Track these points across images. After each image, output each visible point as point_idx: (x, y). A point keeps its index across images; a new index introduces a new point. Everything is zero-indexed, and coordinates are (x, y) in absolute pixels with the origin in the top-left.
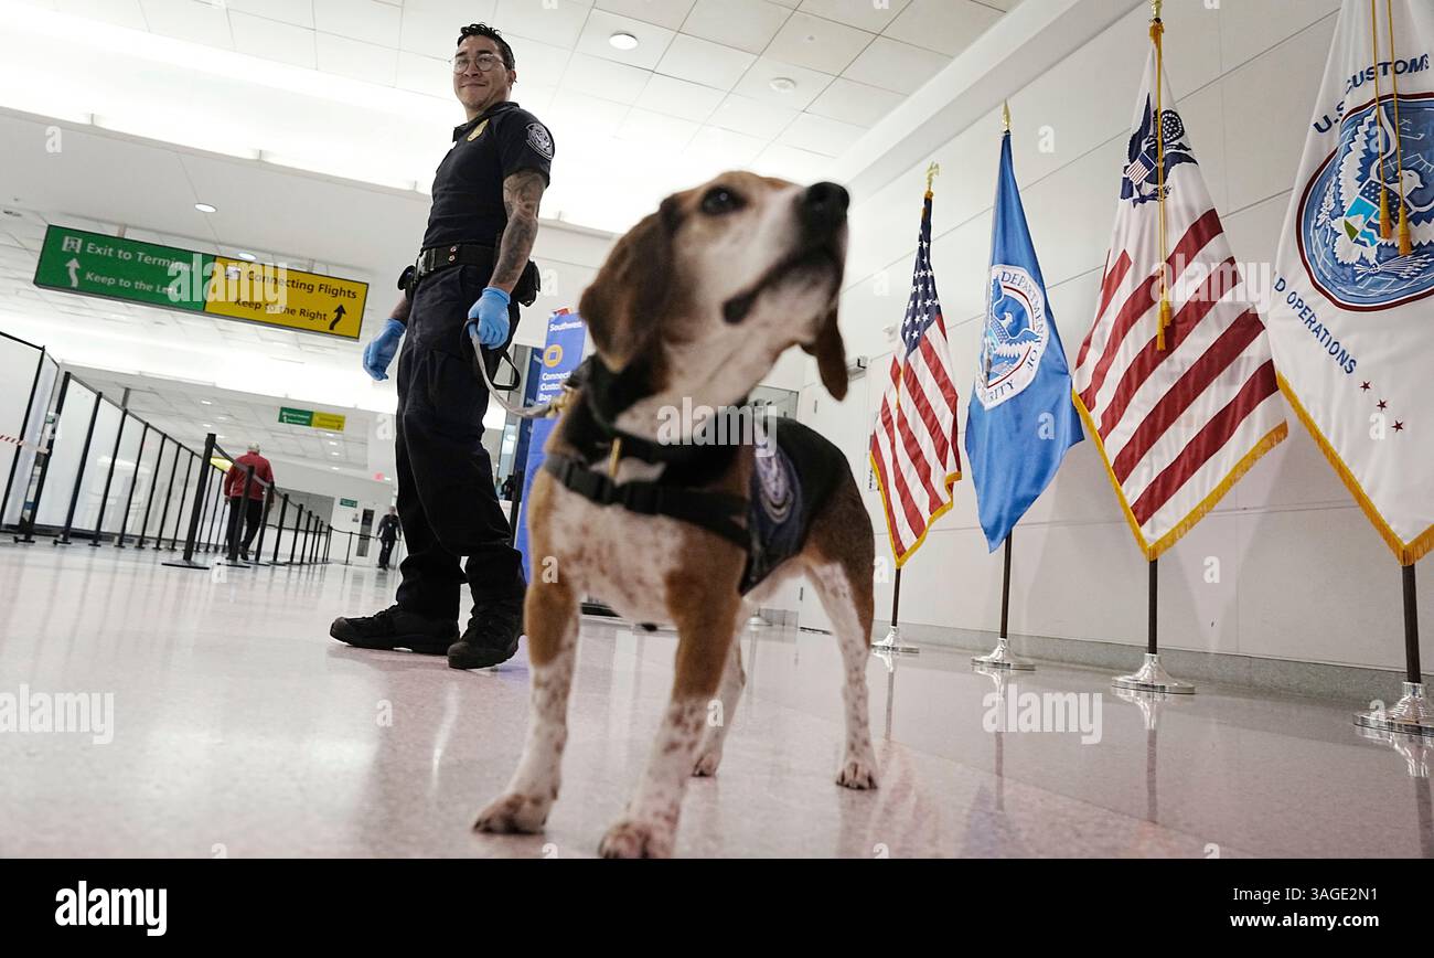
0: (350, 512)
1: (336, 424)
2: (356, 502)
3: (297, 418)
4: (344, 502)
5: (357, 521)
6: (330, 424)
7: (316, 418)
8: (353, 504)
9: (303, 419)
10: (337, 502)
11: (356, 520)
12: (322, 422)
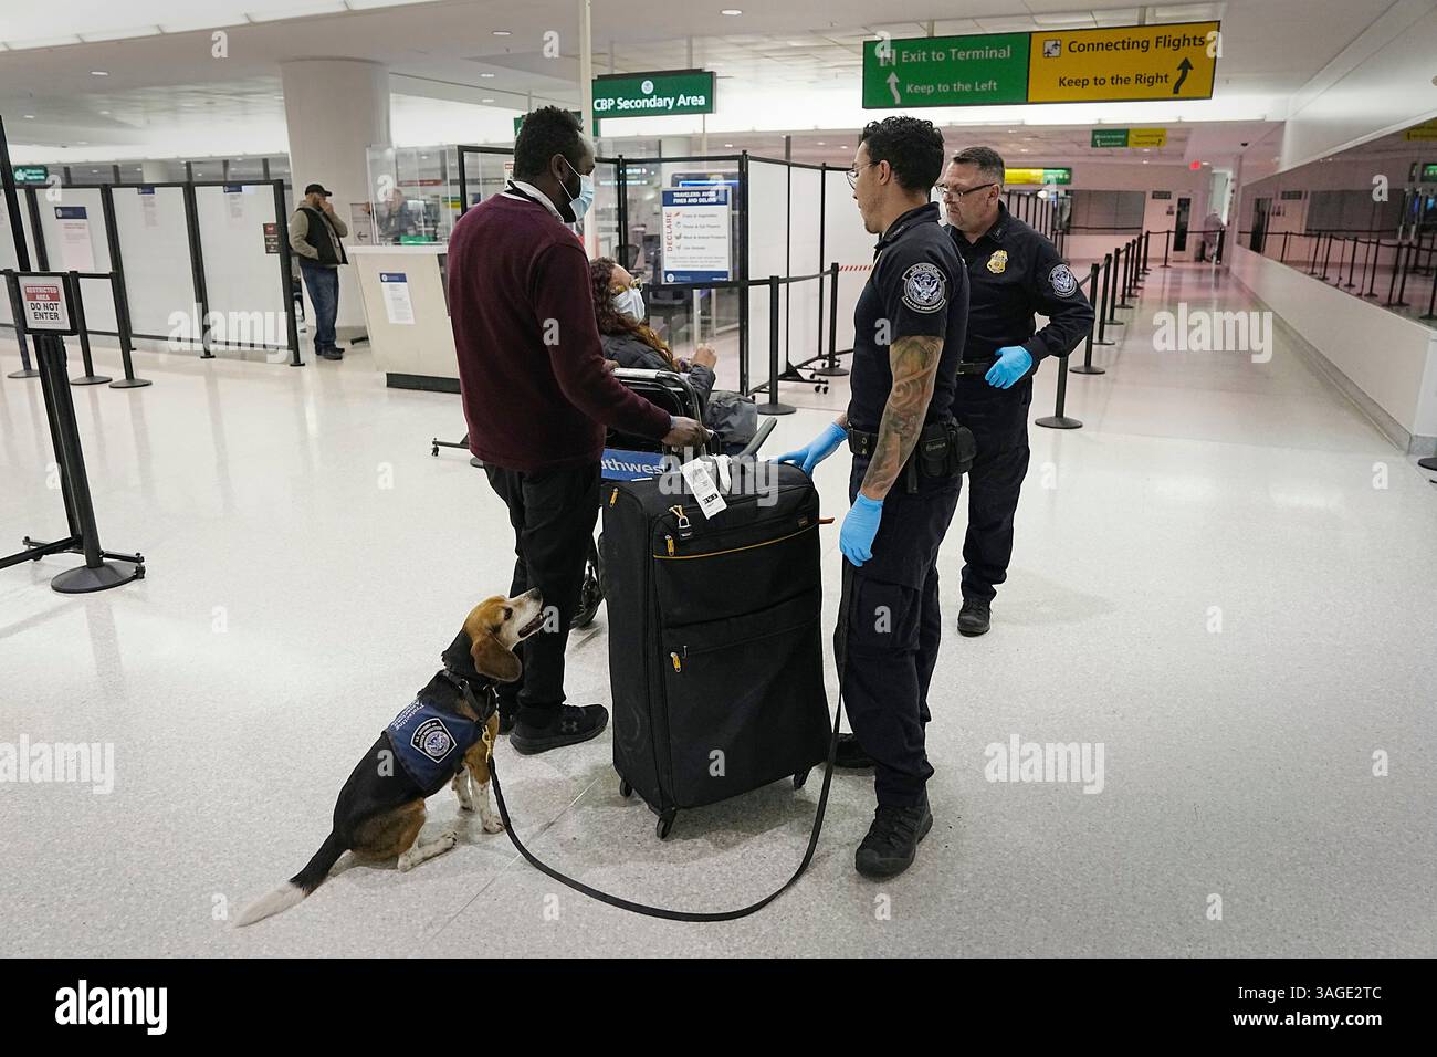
0: (1163, 205)
1: (1156, 140)
2: (1169, 193)
3: (1112, 140)
4: (1158, 195)
5: (1172, 213)
6: (1150, 139)
7: (1132, 135)
8: (1165, 195)
9: (1116, 140)
10: (1149, 195)
11: (1170, 213)
12: (1140, 139)
